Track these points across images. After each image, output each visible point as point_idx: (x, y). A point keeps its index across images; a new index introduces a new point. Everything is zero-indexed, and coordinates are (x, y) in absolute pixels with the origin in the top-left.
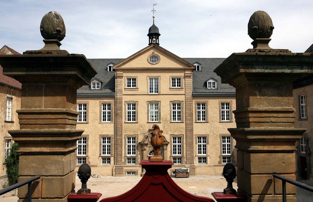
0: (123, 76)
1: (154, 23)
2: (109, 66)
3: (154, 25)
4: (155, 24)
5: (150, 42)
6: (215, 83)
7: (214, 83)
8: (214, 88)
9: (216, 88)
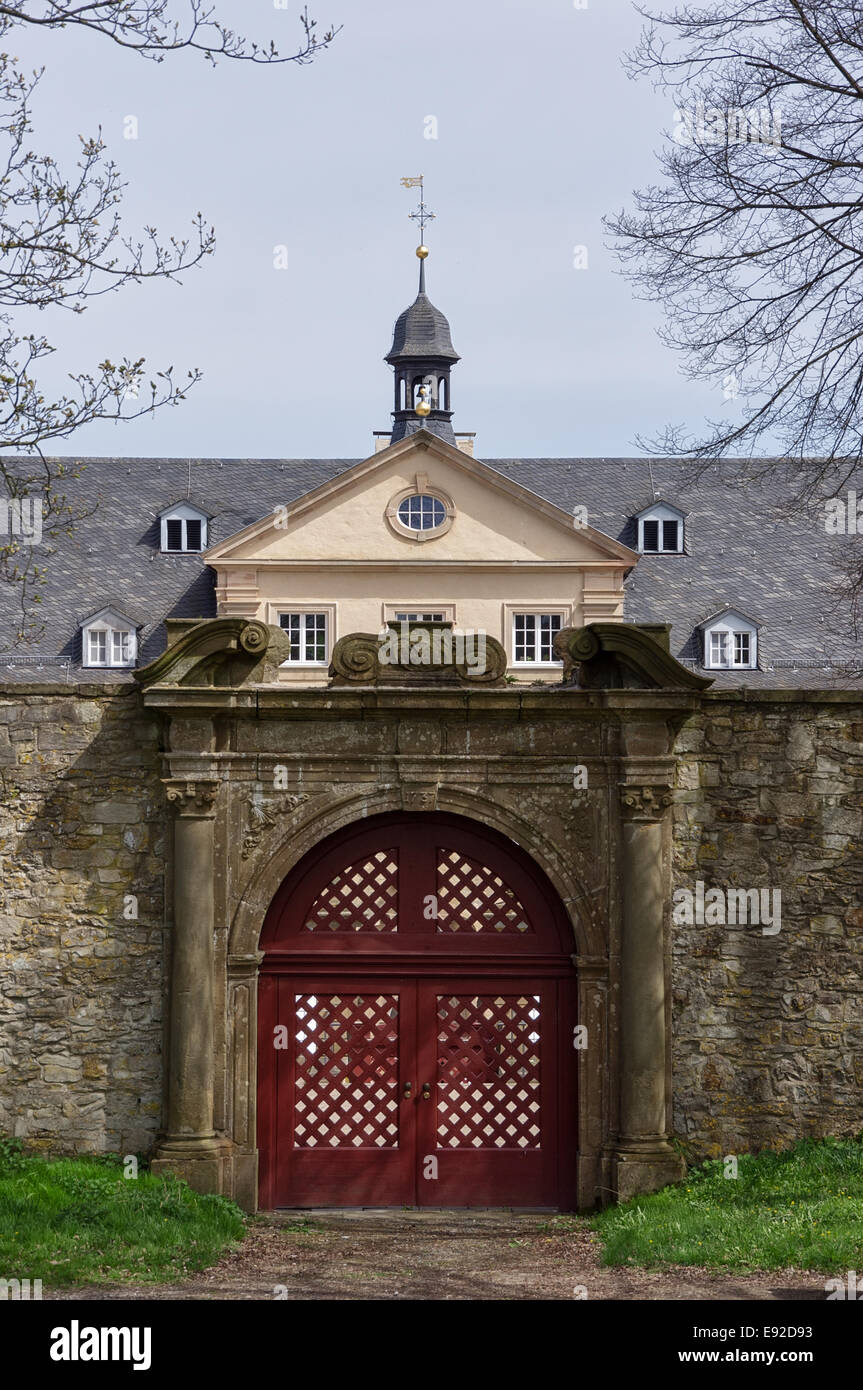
0: (259, 604)
1: (421, 290)
2: (170, 523)
3: (421, 300)
4: (428, 293)
5: (403, 408)
6: (746, 638)
7: (743, 640)
8: (741, 665)
9: (754, 666)
